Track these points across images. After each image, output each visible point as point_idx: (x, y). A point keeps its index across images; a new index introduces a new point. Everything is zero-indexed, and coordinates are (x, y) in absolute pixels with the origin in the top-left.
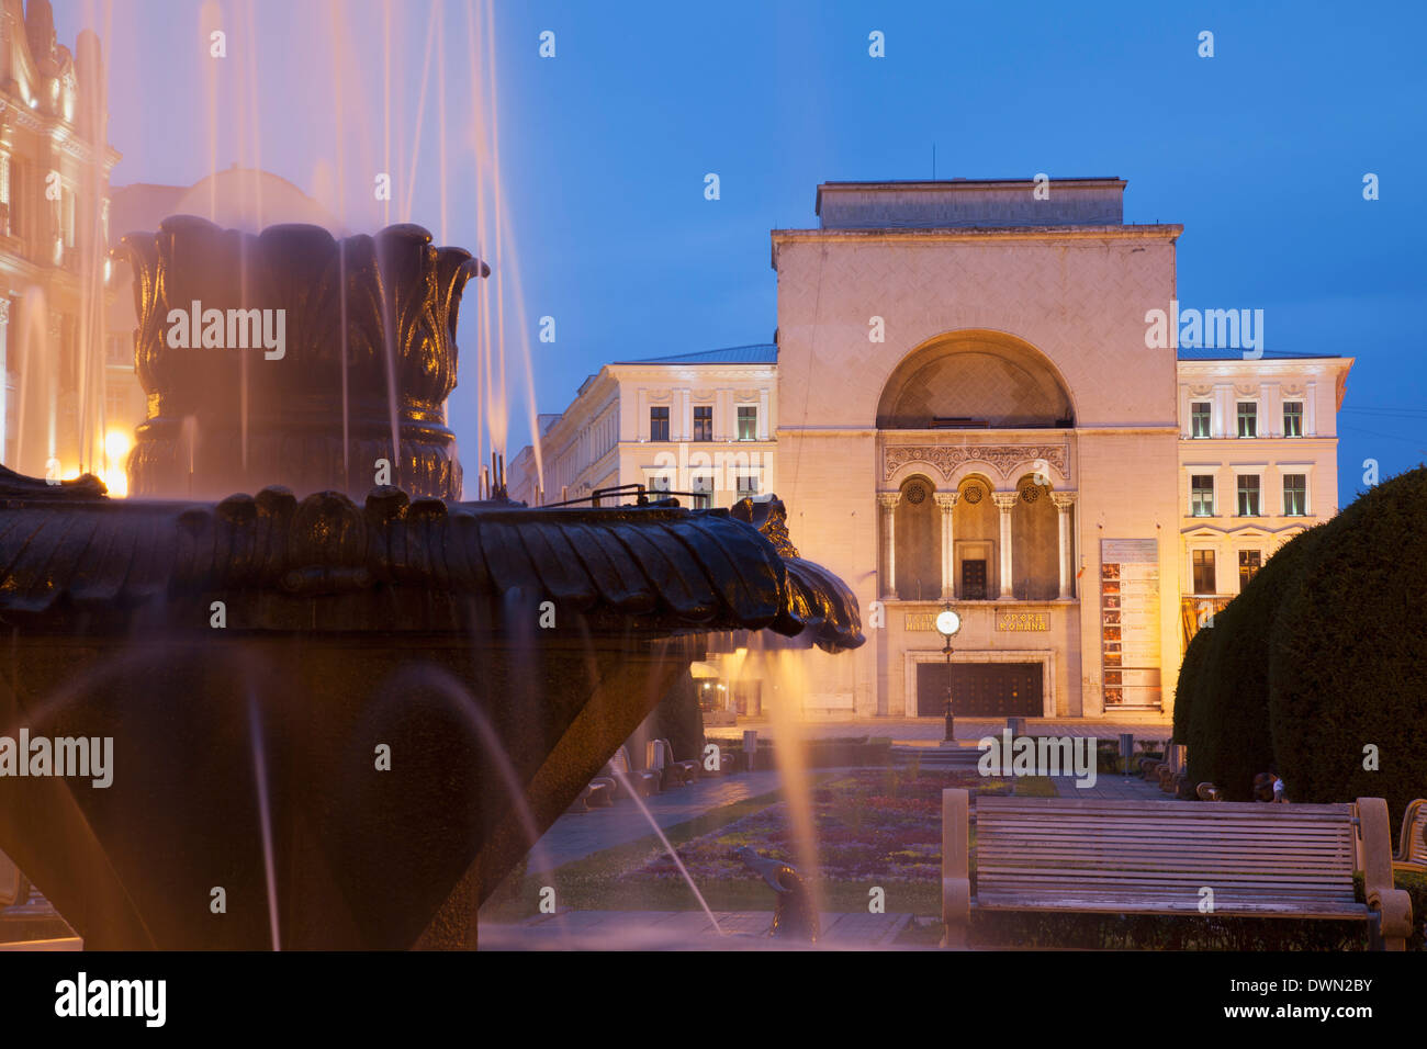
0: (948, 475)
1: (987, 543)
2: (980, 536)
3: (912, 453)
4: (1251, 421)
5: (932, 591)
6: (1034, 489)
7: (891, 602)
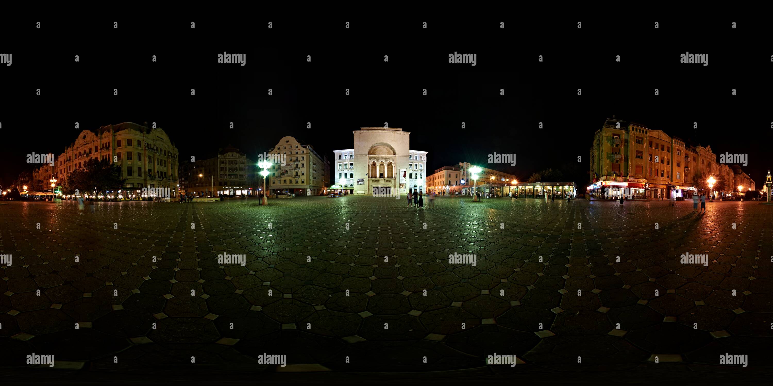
1: (383, 171)
3: (373, 158)
4: (416, 158)
5: (376, 177)
6: (390, 164)
7: (370, 178)
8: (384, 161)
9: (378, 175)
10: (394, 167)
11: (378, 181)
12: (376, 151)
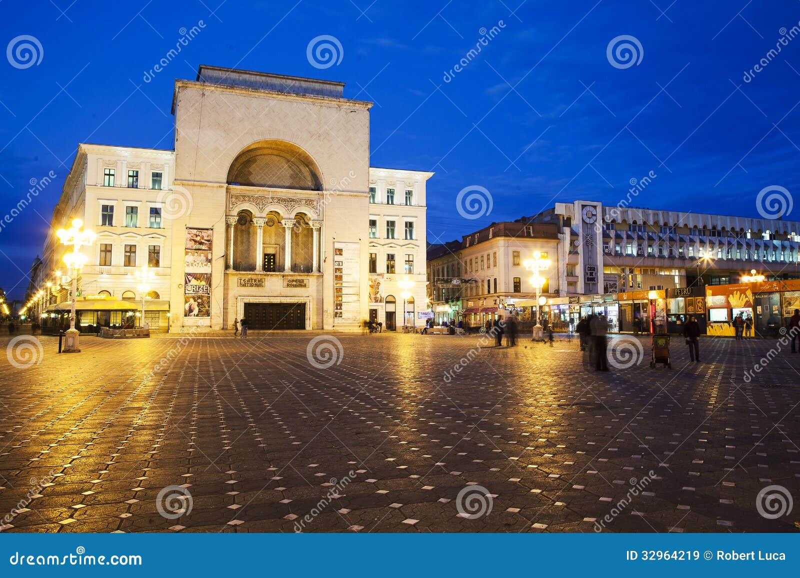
0: (261, 210)
1: (276, 246)
2: (273, 242)
3: (244, 197)
4: (392, 197)
5: (252, 268)
7: (231, 271)
8: (280, 209)
9: (259, 261)
10: (315, 234)
11: (259, 284)
12: (251, 169)
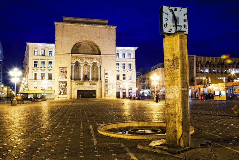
0: (82, 61)
2: (86, 71)
3: (76, 58)
4: (124, 56)
5: (79, 79)
6: (94, 64)
7: (73, 80)
8: (88, 61)
9: (82, 77)
10: (99, 68)
11: (82, 84)
12: (79, 49)
